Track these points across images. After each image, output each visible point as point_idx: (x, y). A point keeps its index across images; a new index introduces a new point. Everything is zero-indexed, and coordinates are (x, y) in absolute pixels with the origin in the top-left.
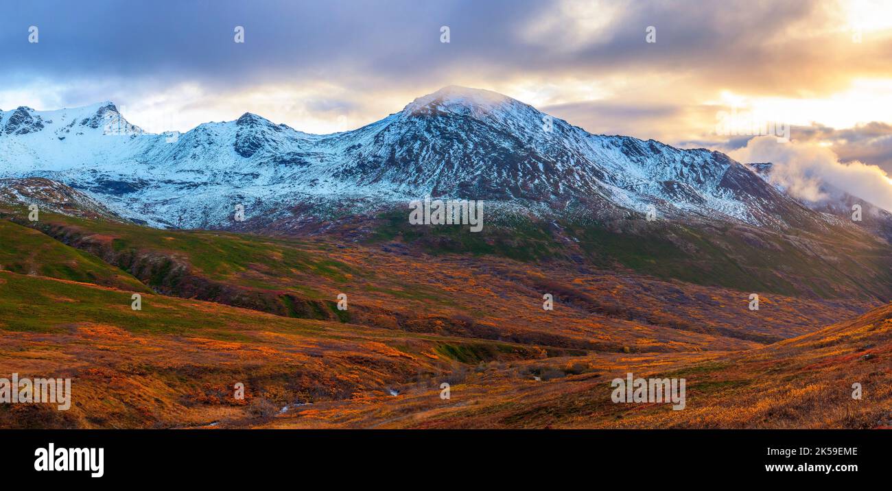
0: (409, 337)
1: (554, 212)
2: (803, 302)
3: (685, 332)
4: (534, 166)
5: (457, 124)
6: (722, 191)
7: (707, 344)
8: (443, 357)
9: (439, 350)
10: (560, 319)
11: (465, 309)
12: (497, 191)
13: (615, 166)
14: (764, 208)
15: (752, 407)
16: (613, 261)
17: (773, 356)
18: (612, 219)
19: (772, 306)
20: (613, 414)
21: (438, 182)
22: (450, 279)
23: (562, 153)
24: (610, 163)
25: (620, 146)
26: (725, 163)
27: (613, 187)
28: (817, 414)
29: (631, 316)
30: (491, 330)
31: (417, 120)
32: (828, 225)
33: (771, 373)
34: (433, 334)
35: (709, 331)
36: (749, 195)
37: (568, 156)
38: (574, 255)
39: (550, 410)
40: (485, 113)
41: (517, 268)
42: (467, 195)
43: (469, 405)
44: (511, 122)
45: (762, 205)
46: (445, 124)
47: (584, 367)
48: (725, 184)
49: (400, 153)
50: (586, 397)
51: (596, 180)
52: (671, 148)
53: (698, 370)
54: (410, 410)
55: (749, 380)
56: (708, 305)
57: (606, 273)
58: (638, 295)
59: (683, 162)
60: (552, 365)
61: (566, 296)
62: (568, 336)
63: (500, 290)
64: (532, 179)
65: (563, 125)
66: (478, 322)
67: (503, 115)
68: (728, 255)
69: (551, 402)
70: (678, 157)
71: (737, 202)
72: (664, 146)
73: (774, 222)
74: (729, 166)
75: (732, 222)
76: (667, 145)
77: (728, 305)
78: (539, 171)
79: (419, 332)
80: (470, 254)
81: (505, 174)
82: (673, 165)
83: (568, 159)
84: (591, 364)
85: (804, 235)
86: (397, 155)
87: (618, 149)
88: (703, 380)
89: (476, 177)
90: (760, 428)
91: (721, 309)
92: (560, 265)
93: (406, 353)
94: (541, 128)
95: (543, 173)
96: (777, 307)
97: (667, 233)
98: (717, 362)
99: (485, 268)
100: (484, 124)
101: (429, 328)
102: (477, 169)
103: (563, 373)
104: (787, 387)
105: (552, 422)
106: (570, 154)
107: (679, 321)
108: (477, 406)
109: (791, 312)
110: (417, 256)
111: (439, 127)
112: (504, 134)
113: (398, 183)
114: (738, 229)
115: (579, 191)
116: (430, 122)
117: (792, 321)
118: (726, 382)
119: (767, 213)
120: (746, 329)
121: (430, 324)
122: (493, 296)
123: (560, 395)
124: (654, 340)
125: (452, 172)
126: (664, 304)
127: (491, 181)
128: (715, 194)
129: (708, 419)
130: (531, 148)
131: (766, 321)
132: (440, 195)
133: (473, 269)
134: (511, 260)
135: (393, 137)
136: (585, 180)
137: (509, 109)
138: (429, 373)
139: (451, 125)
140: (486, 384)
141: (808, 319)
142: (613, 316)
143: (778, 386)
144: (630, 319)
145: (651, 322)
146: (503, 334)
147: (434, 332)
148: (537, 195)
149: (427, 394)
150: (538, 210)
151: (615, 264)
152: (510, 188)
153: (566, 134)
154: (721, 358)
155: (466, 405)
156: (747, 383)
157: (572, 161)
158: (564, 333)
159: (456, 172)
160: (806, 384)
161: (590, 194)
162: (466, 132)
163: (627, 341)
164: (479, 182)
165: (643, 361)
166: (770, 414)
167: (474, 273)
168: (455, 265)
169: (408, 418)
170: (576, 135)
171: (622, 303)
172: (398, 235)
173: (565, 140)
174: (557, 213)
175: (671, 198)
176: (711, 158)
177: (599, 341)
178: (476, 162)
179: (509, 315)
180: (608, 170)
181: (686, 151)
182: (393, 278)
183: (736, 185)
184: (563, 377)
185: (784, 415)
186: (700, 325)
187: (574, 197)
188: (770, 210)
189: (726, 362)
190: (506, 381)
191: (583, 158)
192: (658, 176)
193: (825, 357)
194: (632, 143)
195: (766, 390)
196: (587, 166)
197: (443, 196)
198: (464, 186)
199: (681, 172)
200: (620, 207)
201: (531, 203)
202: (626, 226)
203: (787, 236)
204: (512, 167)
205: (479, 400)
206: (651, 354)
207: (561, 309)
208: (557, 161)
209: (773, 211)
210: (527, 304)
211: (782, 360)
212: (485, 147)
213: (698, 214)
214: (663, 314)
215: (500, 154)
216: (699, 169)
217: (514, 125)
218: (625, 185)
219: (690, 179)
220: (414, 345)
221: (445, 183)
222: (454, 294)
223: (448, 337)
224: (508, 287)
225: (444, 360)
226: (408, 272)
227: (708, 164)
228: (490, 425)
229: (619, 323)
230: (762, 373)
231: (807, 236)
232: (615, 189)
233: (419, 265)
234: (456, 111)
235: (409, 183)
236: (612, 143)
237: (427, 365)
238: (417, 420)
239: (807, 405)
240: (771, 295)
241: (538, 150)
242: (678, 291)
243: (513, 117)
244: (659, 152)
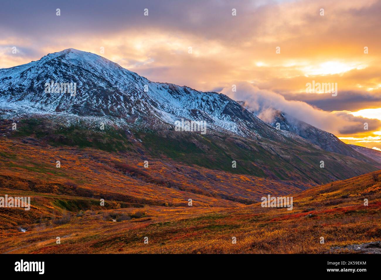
0: (36, 196)
1: (128, 124)
2: (269, 181)
3: (200, 196)
4: (118, 97)
5: (73, 71)
6: (224, 116)
7: (213, 203)
8: (58, 208)
9: (54, 204)
10: (129, 186)
11: (72, 179)
12: (96, 111)
13: (164, 100)
14: (248, 126)
15: (242, 241)
16: (161, 153)
17: (253, 212)
18: (161, 130)
19: (251, 183)
20: (159, 242)
21: (60, 104)
22: (64, 161)
23: (134, 92)
24: (161, 98)
25: (167, 89)
26: (226, 100)
27: (162, 111)
28: (282, 248)
29: (170, 185)
30: (88, 192)
31: (49, 66)
32: (285, 137)
33: (252, 221)
34: (52, 194)
35: (214, 196)
36: (239, 119)
37: (138, 93)
38: (138, 149)
39: (122, 239)
40: (90, 66)
41: (105, 156)
42: (77, 112)
43: (72, 237)
44: (105, 72)
45: (246, 125)
46: (66, 70)
47: (142, 214)
48: (226, 112)
49: (37, 85)
50: (144, 232)
51: (153, 107)
52: (196, 91)
53: (209, 217)
54: (34, 241)
55: (239, 225)
56: (214, 181)
57: (157, 160)
58: (174, 174)
59: (202, 99)
60: (123, 213)
61: (133, 173)
62: (133, 196)
63: (94, 168)
64: (116, 105)
65: (135, 75)
66: (80, 187)
67: (101, 68)
68: (226, 153)
69: (123, 234)
70: (200, 96)
71: (232, 123)
72: (192, 90)
73: (253, 134)
74: (228, 102)
75: (229, 134)
76: (194, 90)
77: (226, 181)
78: (121, 100)
79: (43, 192)
80: (77, 146)
81: (100, 101)
82: (196, 101)
83: (137, 95)
84: (146, 212)
85: (270, 142)
86: (35, 86)
87: (166, 91)
88: (212, 224)
89: (83, 102)
90: (247, 253)
91: (221, 183)
92: (130, 155)
93: (34, 205)
94: (123, 77)
95: (123, 102)
96: (254, 184)
97: (192, 139)
98: (220, 213)
99: (86, 155)
100: (89, 72)
101: (49, 189)
102: (84, 98)
103: (129, 217)
104: (262, 230)
105: (123, 246)
106: (139, 92)
107: (197, 189)
108: (77, 237)
109: (262, 187)
110: (44, 147)
111: (63, 72)
112: (101, 78)
113: (35, 102)
114: (232, 138)
115: (143, 113)
116: (57, 68)
117: (262, 192)
118: (225, 226)
119: (249, 130)
120: (235, 195)
121: (50, 187)
122: (90, 171)
123: (128, 230)
124: (182, 200)
125: (69, 98)
126: (189, 179)
127: (92, 105)
128: (220, 118)
129: (216, 247)
130: (116, 88)
131: (247, 191)
132: (61, 111)
133: (79, 155)
134: (102, 151)
135: (32, 75)
136: (147, 107)
137: (104, 65)
138: (47, 217)
139: (69, 71)
140: (83, 224)
141: (271, 191)
142: (160, 185)
143: (256, 229)
144: (169, 187)
145: (181, 189)
146: (95, 194)
147: (52, 192)
148: (119, 115)
149: (45, 230)
150: (119, 123)
151: (162, 155)
152: (103, 110)
153: (137, 81)
154: (221, 211)
155: (70, 237)
156: (237, 227)
157: (140, 96)
158: (132, 194)
159: (71, 98)
160: (273, 230)
161: (149, 115)
162: (79, 76)
163: (167, 199)
164: (85, 105)
165: (176, 211)
166: (253, 245)
167: (79, 158)
168: (68, 153)
169: (32, 246)
170: (142, 82)
171: (165, 177)
172: (33, 133)
173: (136, 84)
174: (130, 125)
175: (195, 119)
176: (218, 98)
177: (151, 199)
178: (84, 93)
179: (99, 183)
180: (160, 102)
181: (204, 93)
182: (28, 159)
183: (232, 113)
184: (129, 219)
185: (262, 247)
186: (209, 192)
187: (140, 116)
188: (251, 127)
189: (225, 214)
190: (96, 222)
191: (146, 94)
192: (188, 107)
193: (284, 214)
194: (174, 87)
195: (250, 231)
196: (148, 99)
197: (63, 112)
198: (75, 107)
199: (201, 104)
200: (166, 123)
201: (115, 118)
202: (169, 134)
203: (260, 143)
204: (105, 98)
205: (79, 233)
206: (180, 207)
207: (130, 180)
208: (131, 95)
209: (253, 128)
210: (110, 177)
211: (258, 214)
212: (89, 85)
213: (210, 128)
214: (188, 185)
215: (98, 90)
216: (211, 103)
217: (107, 74)
218: (169, 111)
219: (206, 109)
220: (38, 200)
221: (64, 104)
222: (66, 170)
223: (61, 196)
224: (99, 166)
225: (57, 209)
226: (38, 156)
227: (216, 101)
228: (84, 248)
229: (163, 189)
230: (247, 221)
231: (273, 143)
232: (163, 113)
233: (45, 152)
234: (73, 63)
235: (42, 103)
236: (163, 87)
237: (46, 213)
238: (38, 247)
239: (276, 242)
240: (250, 177)
241: (120, 89)
242: (197, 172)
243: (107, 69)
244: (189, 93)
